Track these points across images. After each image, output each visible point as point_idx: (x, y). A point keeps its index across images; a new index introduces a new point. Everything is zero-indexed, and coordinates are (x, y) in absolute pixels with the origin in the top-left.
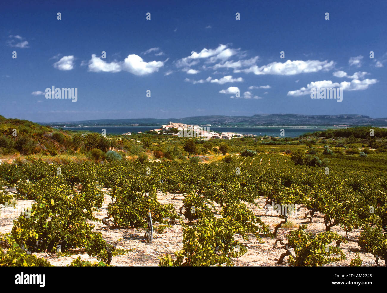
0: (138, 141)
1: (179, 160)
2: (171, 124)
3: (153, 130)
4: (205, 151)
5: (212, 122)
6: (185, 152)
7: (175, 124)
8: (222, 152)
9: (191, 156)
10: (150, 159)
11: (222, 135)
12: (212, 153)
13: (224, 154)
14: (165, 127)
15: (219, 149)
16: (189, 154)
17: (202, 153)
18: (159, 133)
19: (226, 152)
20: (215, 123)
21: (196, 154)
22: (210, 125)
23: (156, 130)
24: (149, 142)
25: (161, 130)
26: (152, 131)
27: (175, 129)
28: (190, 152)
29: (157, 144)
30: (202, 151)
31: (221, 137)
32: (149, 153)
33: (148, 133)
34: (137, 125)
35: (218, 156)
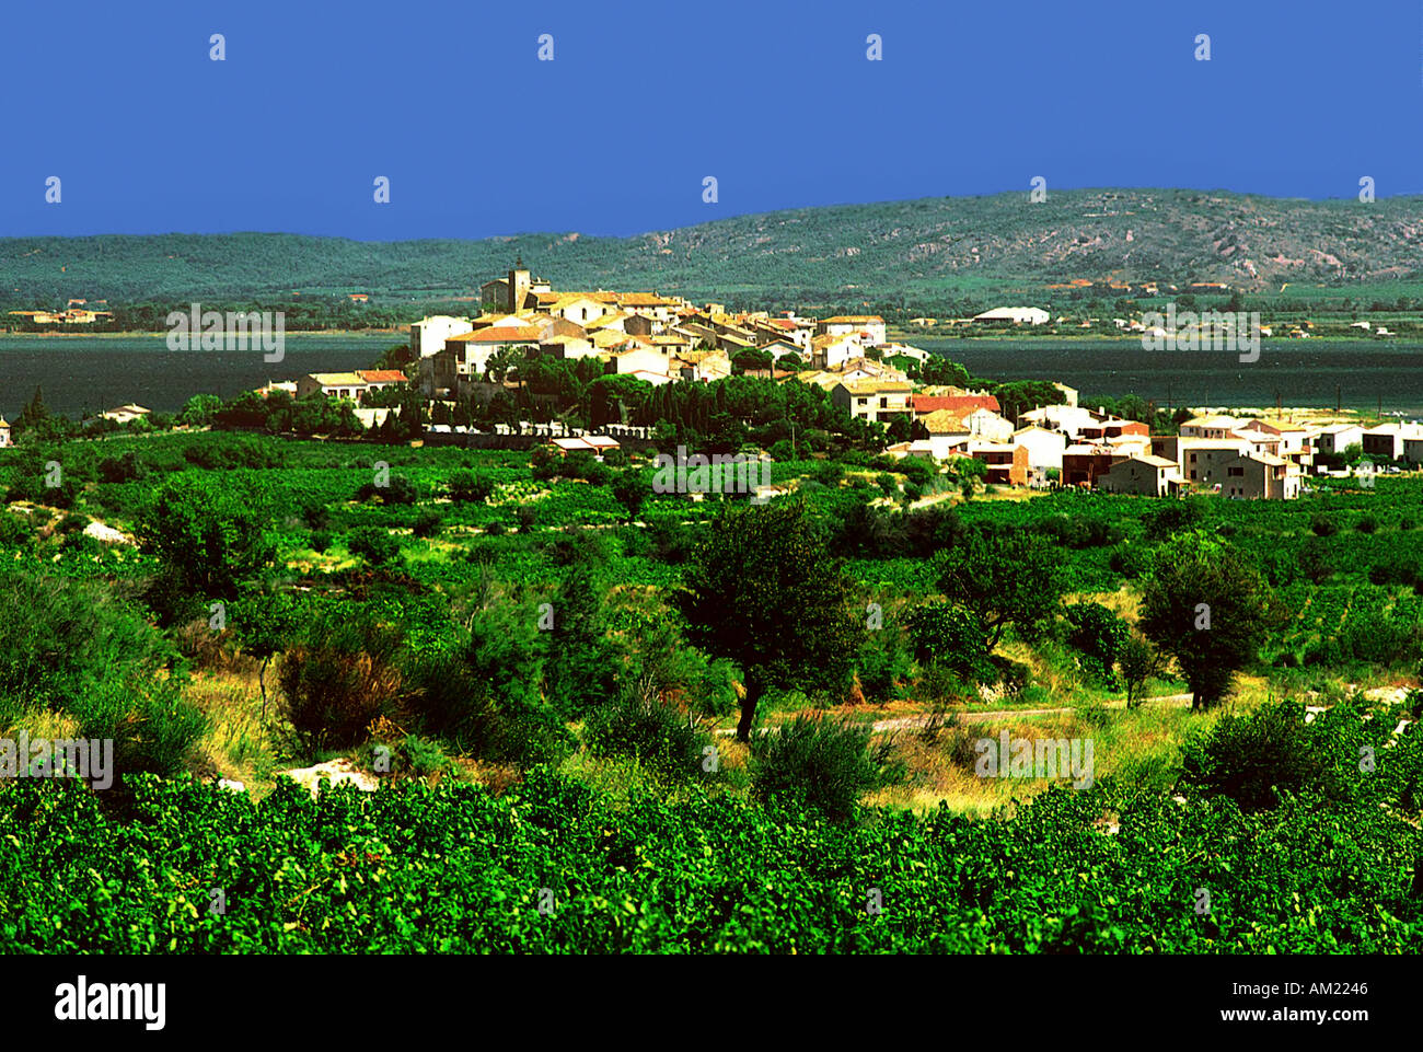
0: (97, 530)
1: (616, 767)
2: (531, 302)
3: (290, 387)
4: (956, 644)
5: (1058, 271)
6: (690, 661)
7: (577, 306)
8: (1185, 663)
9: (775, 720)
10: (238, 757)
11: (1185, 443)
12: (1054, 670)
13: (1208, 691)
14: (455, 349)
15: (1143, 626)
16: (755, 690)
17: (914, 670)
18: (369, 417)
19: (1243, 660)
20: (1102, 290)
21: (840, 695)
22: (1039, 316)
23: (327, 380)
24: (231, 536)
25: (392, 377)
26: (279, 399)
27: (584, 367)
28: (765, 659)
29: (339, 559)
30: (922, 656)
31: (1171, 473)
32: (230, 683)
33: (225, 421)
34: (90, 317)
35: (1133, 706)
